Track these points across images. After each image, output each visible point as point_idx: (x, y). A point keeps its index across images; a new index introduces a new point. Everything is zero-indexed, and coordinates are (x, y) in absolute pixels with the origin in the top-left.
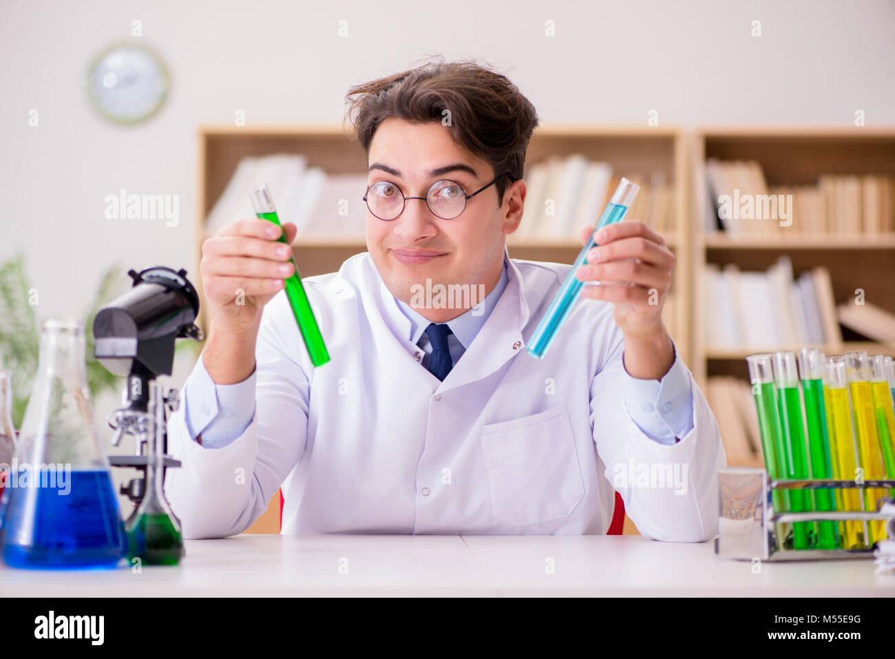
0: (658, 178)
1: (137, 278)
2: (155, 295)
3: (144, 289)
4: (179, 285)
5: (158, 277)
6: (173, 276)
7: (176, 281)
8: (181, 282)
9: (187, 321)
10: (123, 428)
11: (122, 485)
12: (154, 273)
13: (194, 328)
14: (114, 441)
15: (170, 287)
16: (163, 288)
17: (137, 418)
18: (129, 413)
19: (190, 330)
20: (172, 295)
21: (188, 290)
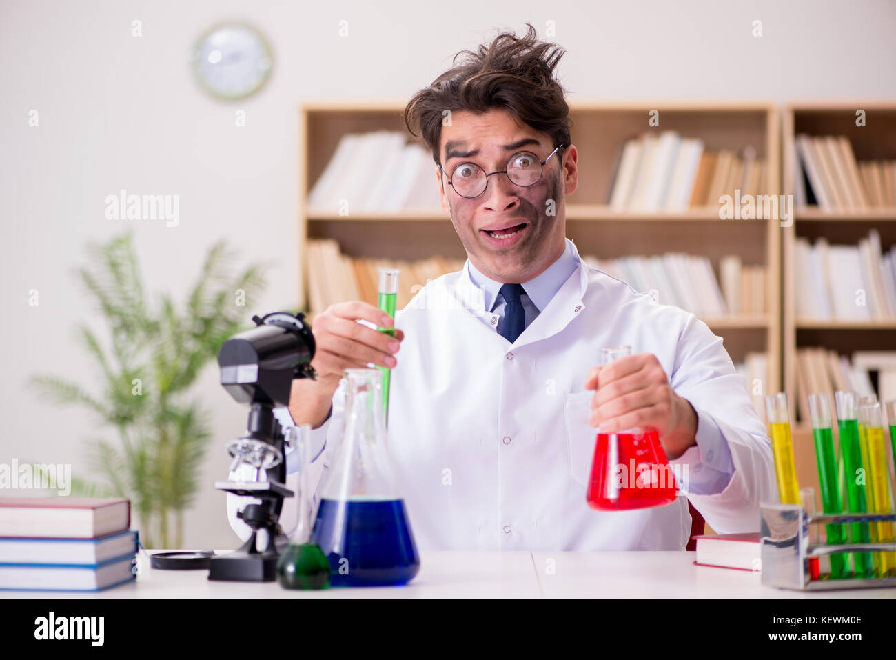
0: (750, 153)
1: (259, 321)
2: (276, 335)
3: (267, 329)
4: (298, 328)
5: (279, 321)
6: (292, 320)
7: (295, 324)
8: (300, 325)
9: (303, 361)
10: (240, 456)
11: (238, 509)
12: (275, 318)
13: (310, 368)
14: (232, 467)
15: (289, 329)
16: (282, 330)
17: (253, 446)
18: (246, 442)
19: (306, 369)
20: (291, 336)
21: (305, 333)
